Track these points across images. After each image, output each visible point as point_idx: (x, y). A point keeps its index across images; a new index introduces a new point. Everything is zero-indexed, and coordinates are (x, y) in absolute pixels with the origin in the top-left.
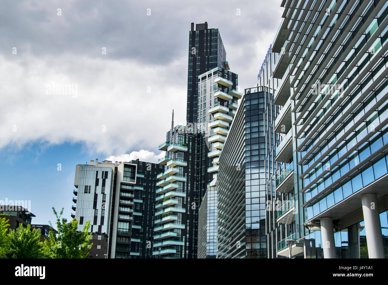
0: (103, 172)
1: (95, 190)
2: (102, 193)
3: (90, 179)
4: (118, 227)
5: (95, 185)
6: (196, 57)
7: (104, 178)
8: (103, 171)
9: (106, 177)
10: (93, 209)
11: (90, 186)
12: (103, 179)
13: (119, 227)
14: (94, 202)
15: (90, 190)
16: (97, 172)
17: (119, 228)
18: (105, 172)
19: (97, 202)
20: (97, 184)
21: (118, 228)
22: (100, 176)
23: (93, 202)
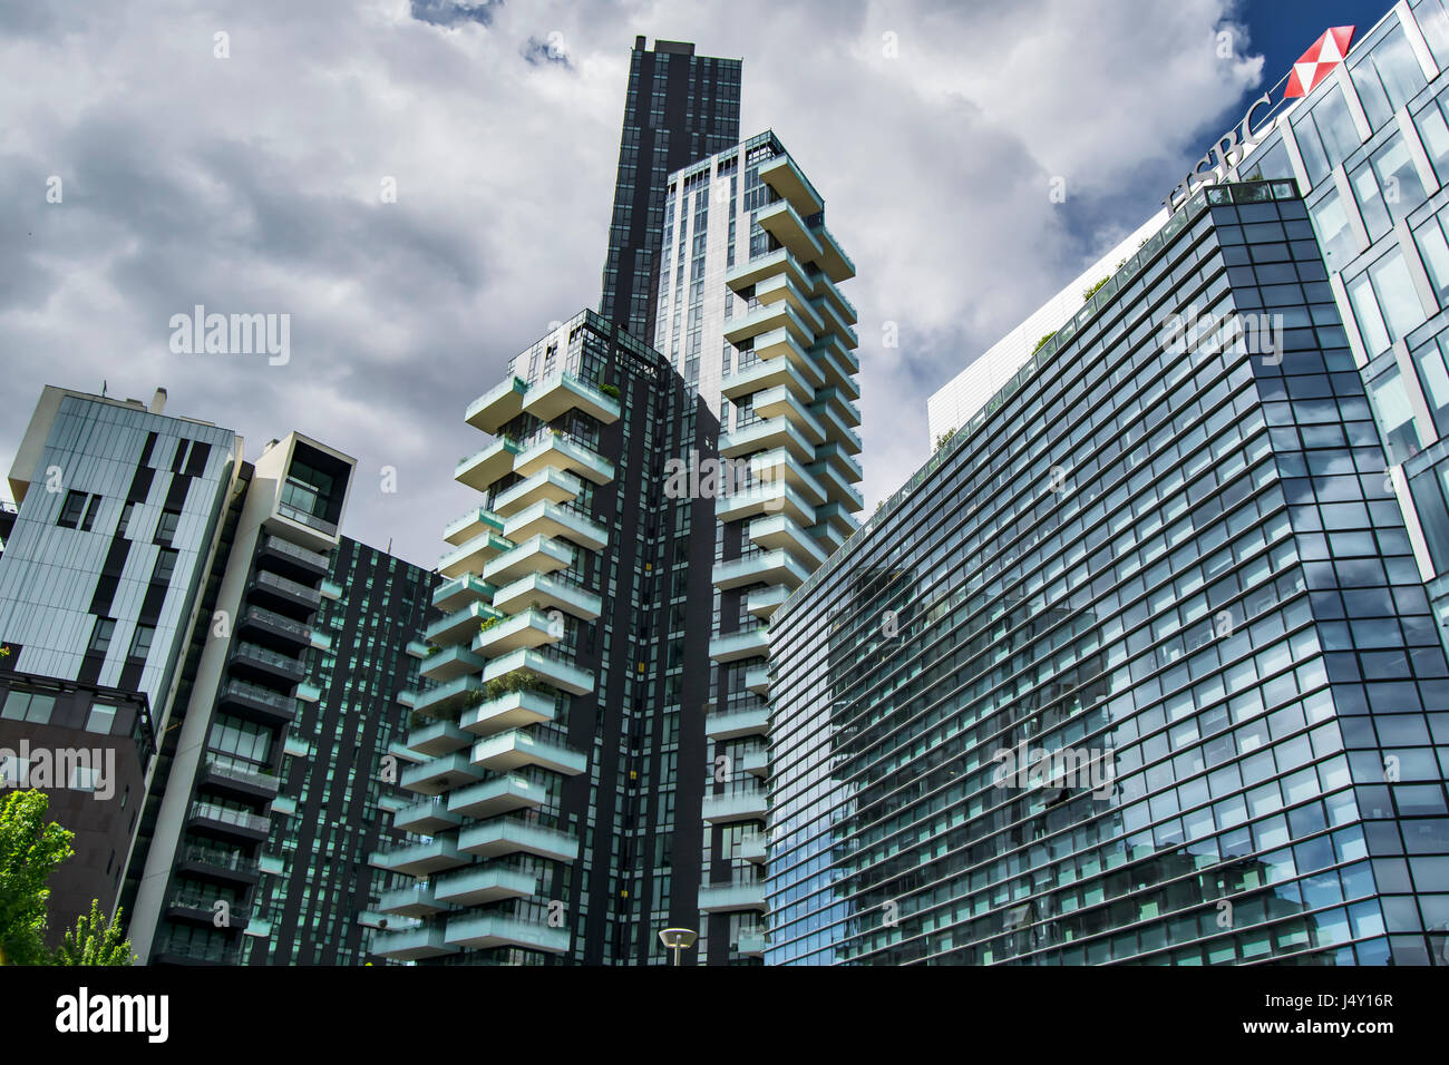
0: (184, 443)
1: (123, 520)
2: (156, 541)
3: (104, 463)
4: (210, 745)
5: (124, 495)
6: (654, 131)
7: (182, 472)
8: (182, 440)
9: (198, 466)
10: (91, 612)
11: (97, 498)
12: (177, 475)
13: (213, 743)
14: (103, 576)
15: (91, 514)
16: (153, 437)
17: (213, 751)
18: (196, 443)
19: (117, 579)
20: (139, 492)
21: (206, 749)
22: (162, 462)
23: (96, 579)
